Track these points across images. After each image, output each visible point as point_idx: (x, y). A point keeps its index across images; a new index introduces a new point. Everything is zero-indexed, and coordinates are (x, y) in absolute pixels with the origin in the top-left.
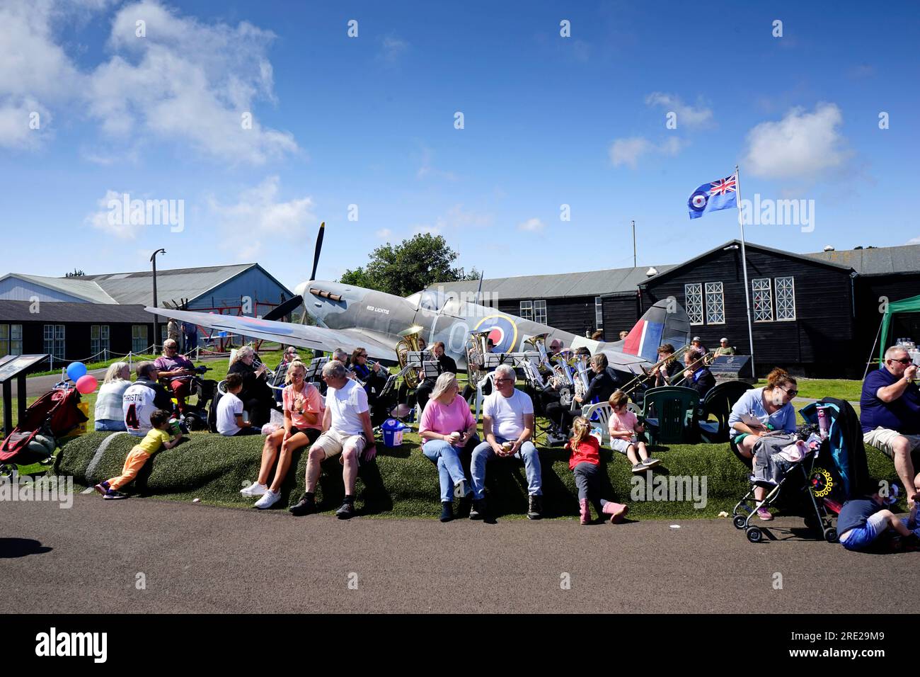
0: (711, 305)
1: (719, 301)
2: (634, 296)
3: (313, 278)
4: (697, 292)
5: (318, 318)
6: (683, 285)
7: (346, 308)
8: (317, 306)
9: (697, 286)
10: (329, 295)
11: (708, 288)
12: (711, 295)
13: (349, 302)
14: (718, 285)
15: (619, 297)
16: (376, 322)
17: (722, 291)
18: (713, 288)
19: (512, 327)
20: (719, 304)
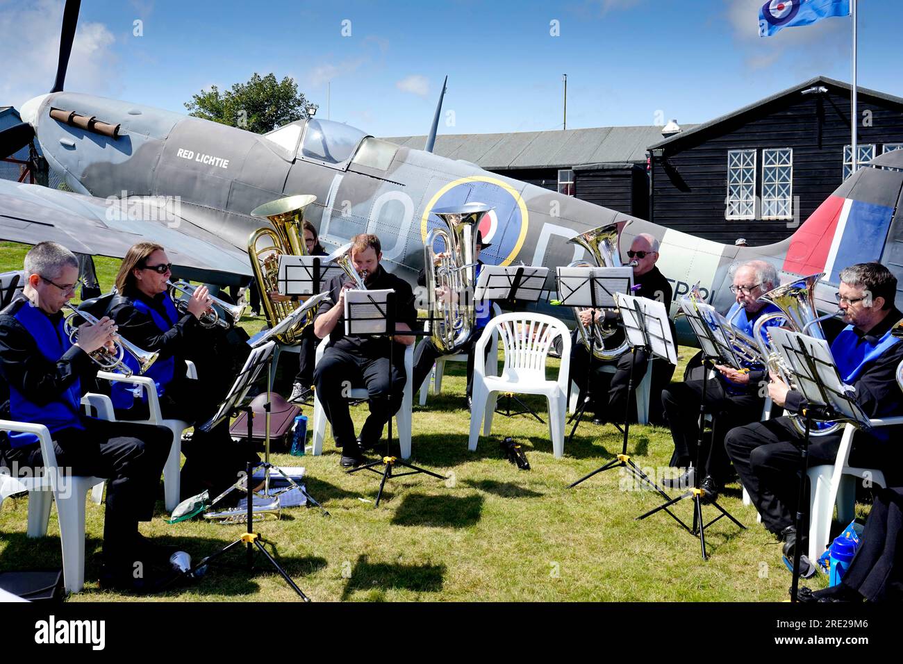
0: (770, 186)
1: (784, 179)
2: (628, 169)
3: (59, 87)
4: (748, 164)
5: (69, 172)
6: (725, 151)
7: (129, 154)
8: (67, 146)
9: (748, 154)
10: (92, 123)
11: (767, 158)
12: (770, 169)
13: (137, 140)
14: (784, 153)
15: (603, 170)
16: (198, 184)
17: (790, 164)
18: (775, 158)
19: (516, 206)
20: (784, 186)
